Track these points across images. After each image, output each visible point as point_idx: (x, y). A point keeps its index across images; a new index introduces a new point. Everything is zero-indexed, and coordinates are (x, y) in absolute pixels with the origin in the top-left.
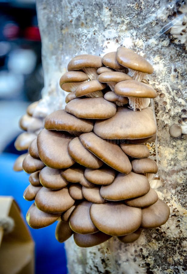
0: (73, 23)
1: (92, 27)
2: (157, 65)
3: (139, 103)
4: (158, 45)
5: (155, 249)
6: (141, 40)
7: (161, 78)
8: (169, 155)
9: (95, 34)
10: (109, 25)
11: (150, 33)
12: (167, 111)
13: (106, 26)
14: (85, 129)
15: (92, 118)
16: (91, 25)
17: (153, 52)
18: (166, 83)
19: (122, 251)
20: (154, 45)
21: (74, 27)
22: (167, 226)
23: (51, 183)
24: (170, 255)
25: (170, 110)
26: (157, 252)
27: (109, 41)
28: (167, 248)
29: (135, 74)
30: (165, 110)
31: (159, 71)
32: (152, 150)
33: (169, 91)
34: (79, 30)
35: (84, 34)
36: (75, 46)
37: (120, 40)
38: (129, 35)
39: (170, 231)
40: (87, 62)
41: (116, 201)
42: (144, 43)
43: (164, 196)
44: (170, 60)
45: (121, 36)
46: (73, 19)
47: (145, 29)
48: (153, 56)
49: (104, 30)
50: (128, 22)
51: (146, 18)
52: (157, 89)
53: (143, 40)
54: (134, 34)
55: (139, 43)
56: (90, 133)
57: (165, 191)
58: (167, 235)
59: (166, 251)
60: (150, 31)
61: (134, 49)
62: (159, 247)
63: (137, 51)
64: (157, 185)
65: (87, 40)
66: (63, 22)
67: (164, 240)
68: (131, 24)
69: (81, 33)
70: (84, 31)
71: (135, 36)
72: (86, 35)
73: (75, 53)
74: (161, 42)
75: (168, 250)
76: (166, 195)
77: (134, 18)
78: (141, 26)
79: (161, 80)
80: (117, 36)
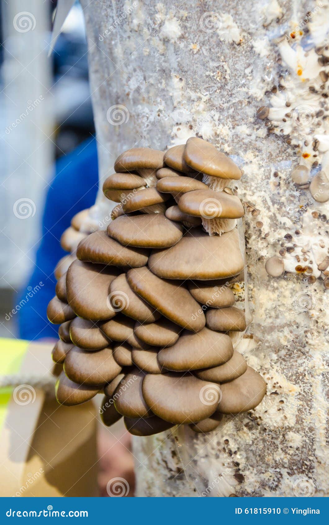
0: (131, 97)
1: (155, 105)
2: (250, 165)
3: (217, 225)
4: (250, 135)
5: (247, 442)
6: (226, 127)
7: (256, 186)
8: (268, 302)
9: (159, 115)
10: (179, 102)
11: (239, 117)
12: (263, 236)
13: (175, 104)
14: (134, 262)
15: (144, 246)
16: (154, 102)
17: (244, 146)
18: (263, 193)
19: (199, 442)
20: (245, 136)
21: (132, 102)
22: (264, 408)
23: (84, 341)
24: (269, 452)
25: (267, 235)
26: (251, 445)
27: (180, 127)
28: (264, 440)
29: (212, 180)
30: (260, 234)
31: (253, 174)
32: (242, 293)
33: (267, 206)
34: (139, 108)
35: (145, 114)
36: (134, 131)
37: (196, 125)
38: (209, 119)
39: (268, 416)
40: (141, 161)
41: (179, 371)
42: (231, 131)
43: (260, 363)
44: (268, 159)
45: (198, 120)
46: (130, 90)
47: (231, 111)
48: (243, 151)
49: (173, 111)
50: (207, 99)
51: (233, 94)
52: (249, 202)
53: (228, 126)
54: (216, 118)
55: (222, 131)
56: (143, 268)
57: (262, 355)
58: (263, 422)
59: (263, 446)
60: (238, 114)
61: (216, 140)
62: (253, 440)
63: (220, 143)
64: (248, 346)
65: (149, 124)
66: (118, 93)
67: (261, 428)
68: (212, 102)
69: (141, 112)
70: (144, 111)
71: (217, 120)
72: (147, 115)
73: (135, 142)
74: (255, 130)
75: (265, 444)
76: (264, 362)
77: (216, 93)
78: (226, 105)
79: (256, 188)
80: (191, 119)
